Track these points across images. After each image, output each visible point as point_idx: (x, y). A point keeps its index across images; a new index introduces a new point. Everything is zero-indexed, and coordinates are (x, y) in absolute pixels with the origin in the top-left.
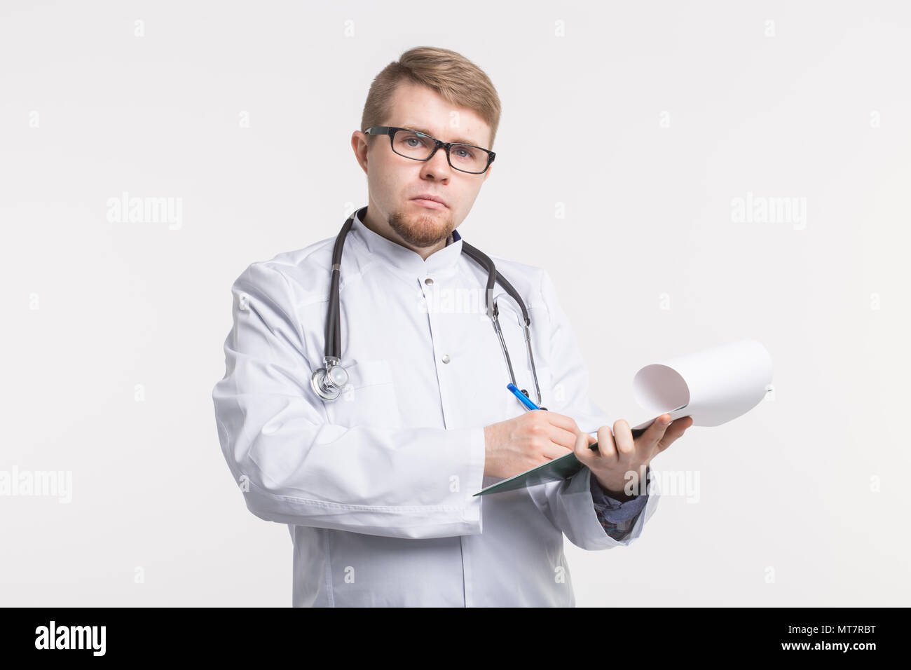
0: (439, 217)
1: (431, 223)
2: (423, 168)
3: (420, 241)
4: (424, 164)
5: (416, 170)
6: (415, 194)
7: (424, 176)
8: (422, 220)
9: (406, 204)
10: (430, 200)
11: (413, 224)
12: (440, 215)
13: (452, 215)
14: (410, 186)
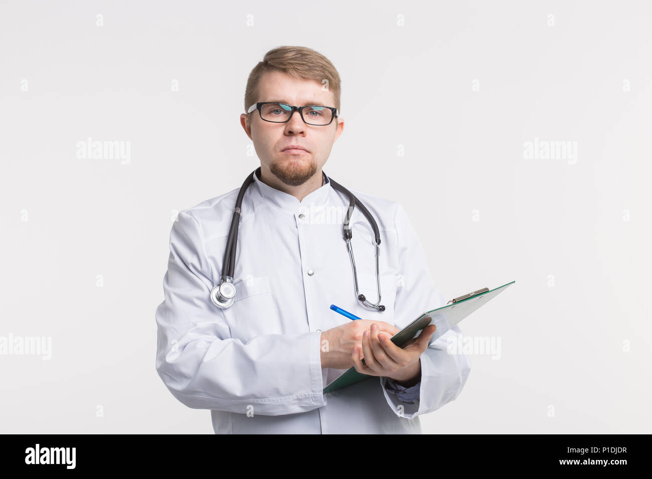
0: (303, 160)
1: (298, 165)
2: (285, 128)
3: (293, 179)
4: (286, 125)
5: (281, 130)
6: (282, 147)
7: (287, 133)
8: (291, 164)
9: (278, 155)
10: (294, 149)
11: (285, 168)
12: (304, 158)
13: (313, 157)
14: (278, 142)
